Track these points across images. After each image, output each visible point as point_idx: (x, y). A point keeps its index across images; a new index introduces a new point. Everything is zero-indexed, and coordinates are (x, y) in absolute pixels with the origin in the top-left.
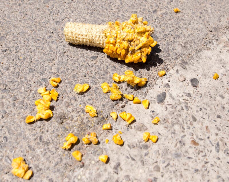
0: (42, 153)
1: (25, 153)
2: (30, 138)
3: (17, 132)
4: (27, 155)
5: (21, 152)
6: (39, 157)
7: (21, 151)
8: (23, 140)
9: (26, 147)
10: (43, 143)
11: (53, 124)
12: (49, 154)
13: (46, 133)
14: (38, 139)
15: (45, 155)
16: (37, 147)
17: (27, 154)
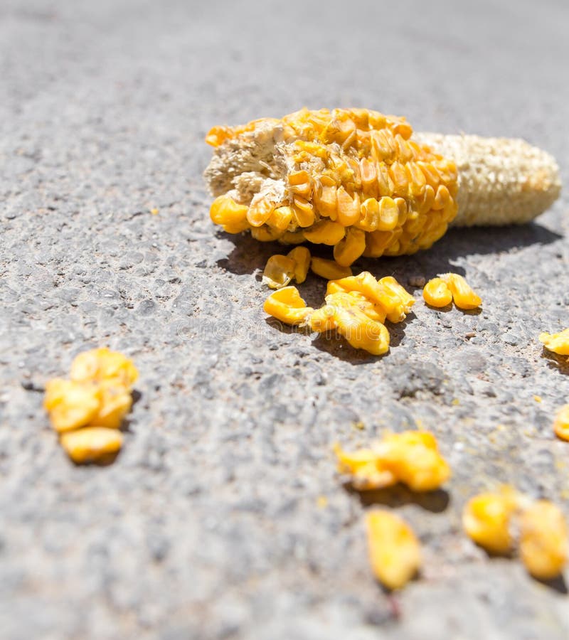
0: (227, 425)
1: (165, 383)
2: (233, 358)
3: (206, 316)
4: (163, 390)
5: (156, 369)
6: (201, 429)
7: (155, 366)
8: (198, 346)
9: (188, 368)
10: (266, 398)
11: (366, 380)
12: (257, 449)
13: (310, 383)
14: (258, 378)
15: (234, 438)
16: (229, 399)
17: (167, 390)
